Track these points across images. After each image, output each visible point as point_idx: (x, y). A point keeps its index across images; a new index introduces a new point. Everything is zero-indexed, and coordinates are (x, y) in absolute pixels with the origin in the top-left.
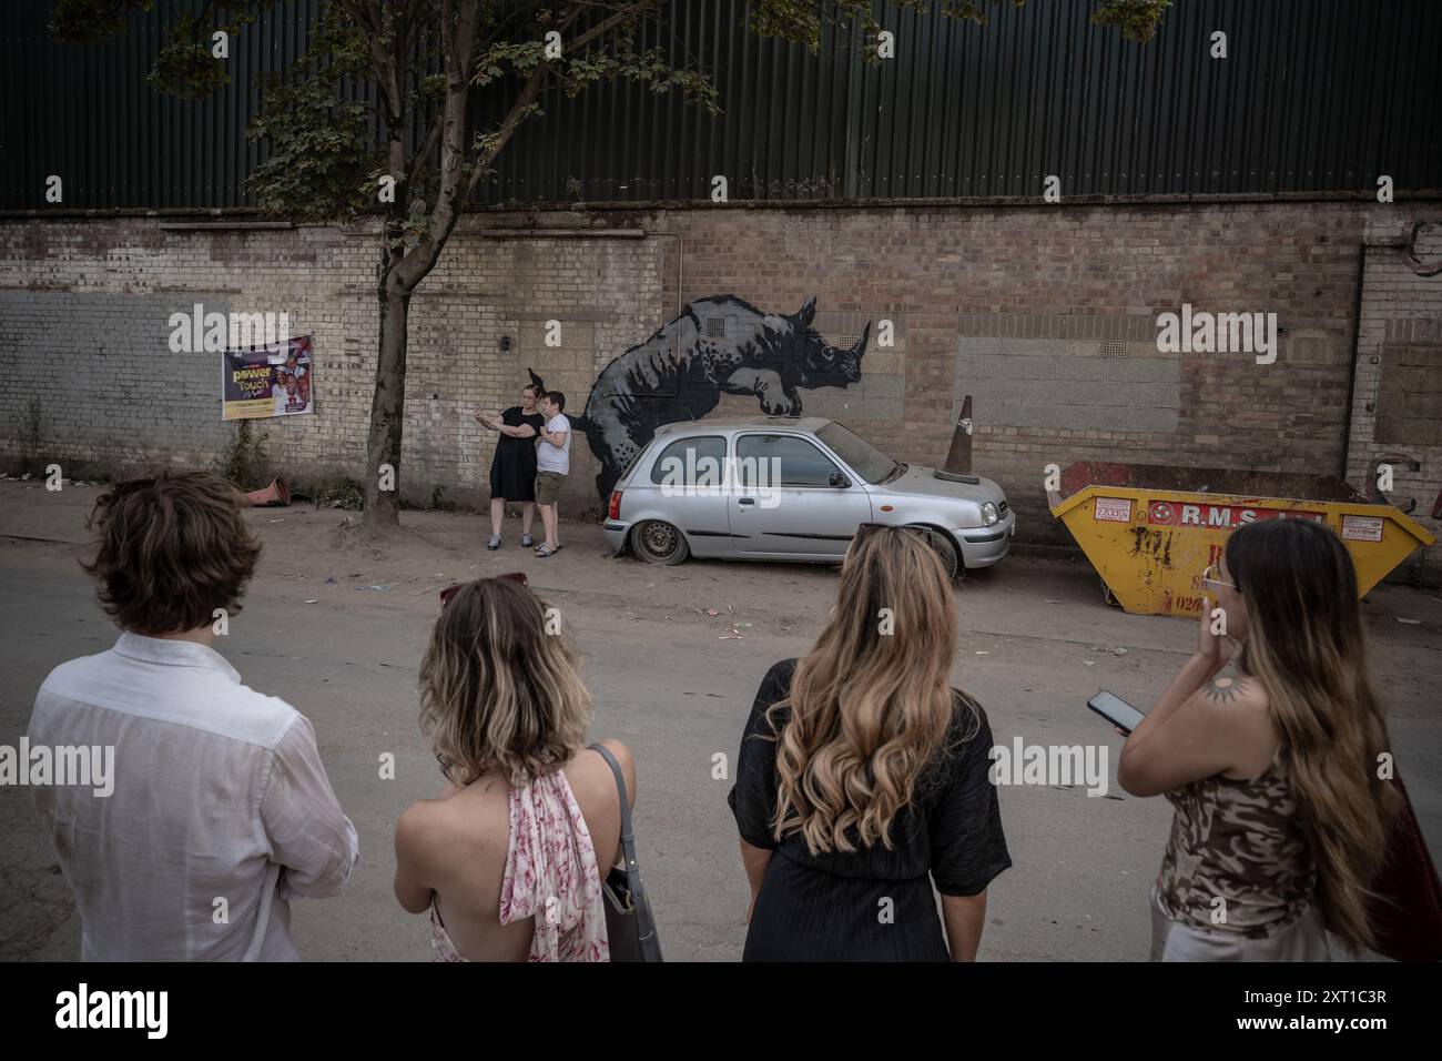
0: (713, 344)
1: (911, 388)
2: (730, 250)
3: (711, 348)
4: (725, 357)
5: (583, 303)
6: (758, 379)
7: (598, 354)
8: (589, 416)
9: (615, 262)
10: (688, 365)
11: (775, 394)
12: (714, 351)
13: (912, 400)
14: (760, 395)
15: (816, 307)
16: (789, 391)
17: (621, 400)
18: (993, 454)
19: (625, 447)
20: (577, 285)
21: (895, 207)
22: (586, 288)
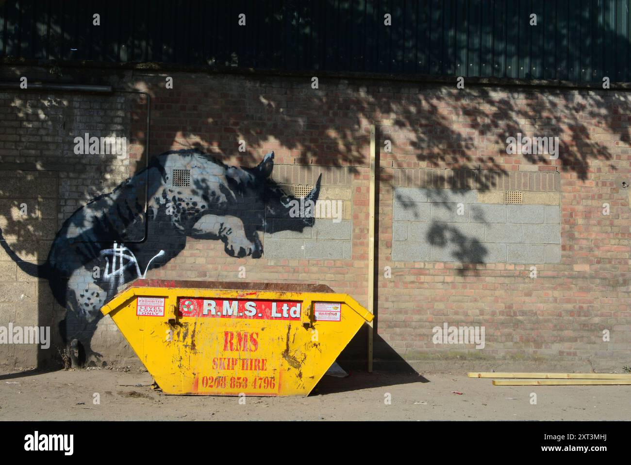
0: (179, 193)
1: (357, 231)
2: (195, 108)
3: (177, 196)
4: (191, 205)
5: (47, 153)
6: (222, 225)
7: (62, 203)
8: (53, 263)
9: (81, 115)
10: (155, 211)
11: (238, 238)
12: (180, 200)
13: (358, 241)
14: (225, 239)
15: (275, 161)
16: (251, 235)
17: (87, 247)
18: (426, 285)
19: (90, 292)
20: (41, 136)
21: (340, 78)
22: (49, 139)
